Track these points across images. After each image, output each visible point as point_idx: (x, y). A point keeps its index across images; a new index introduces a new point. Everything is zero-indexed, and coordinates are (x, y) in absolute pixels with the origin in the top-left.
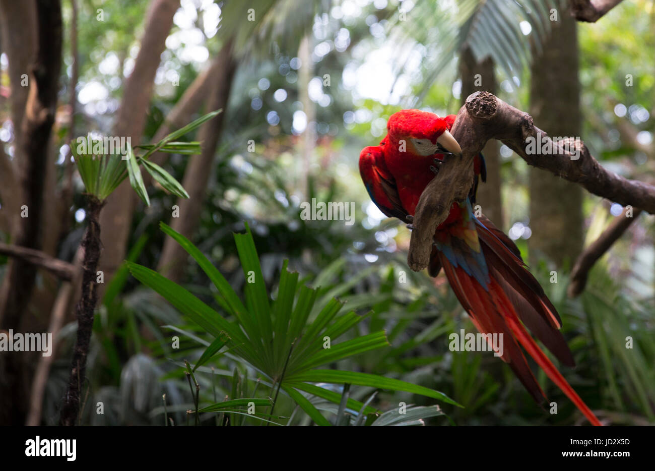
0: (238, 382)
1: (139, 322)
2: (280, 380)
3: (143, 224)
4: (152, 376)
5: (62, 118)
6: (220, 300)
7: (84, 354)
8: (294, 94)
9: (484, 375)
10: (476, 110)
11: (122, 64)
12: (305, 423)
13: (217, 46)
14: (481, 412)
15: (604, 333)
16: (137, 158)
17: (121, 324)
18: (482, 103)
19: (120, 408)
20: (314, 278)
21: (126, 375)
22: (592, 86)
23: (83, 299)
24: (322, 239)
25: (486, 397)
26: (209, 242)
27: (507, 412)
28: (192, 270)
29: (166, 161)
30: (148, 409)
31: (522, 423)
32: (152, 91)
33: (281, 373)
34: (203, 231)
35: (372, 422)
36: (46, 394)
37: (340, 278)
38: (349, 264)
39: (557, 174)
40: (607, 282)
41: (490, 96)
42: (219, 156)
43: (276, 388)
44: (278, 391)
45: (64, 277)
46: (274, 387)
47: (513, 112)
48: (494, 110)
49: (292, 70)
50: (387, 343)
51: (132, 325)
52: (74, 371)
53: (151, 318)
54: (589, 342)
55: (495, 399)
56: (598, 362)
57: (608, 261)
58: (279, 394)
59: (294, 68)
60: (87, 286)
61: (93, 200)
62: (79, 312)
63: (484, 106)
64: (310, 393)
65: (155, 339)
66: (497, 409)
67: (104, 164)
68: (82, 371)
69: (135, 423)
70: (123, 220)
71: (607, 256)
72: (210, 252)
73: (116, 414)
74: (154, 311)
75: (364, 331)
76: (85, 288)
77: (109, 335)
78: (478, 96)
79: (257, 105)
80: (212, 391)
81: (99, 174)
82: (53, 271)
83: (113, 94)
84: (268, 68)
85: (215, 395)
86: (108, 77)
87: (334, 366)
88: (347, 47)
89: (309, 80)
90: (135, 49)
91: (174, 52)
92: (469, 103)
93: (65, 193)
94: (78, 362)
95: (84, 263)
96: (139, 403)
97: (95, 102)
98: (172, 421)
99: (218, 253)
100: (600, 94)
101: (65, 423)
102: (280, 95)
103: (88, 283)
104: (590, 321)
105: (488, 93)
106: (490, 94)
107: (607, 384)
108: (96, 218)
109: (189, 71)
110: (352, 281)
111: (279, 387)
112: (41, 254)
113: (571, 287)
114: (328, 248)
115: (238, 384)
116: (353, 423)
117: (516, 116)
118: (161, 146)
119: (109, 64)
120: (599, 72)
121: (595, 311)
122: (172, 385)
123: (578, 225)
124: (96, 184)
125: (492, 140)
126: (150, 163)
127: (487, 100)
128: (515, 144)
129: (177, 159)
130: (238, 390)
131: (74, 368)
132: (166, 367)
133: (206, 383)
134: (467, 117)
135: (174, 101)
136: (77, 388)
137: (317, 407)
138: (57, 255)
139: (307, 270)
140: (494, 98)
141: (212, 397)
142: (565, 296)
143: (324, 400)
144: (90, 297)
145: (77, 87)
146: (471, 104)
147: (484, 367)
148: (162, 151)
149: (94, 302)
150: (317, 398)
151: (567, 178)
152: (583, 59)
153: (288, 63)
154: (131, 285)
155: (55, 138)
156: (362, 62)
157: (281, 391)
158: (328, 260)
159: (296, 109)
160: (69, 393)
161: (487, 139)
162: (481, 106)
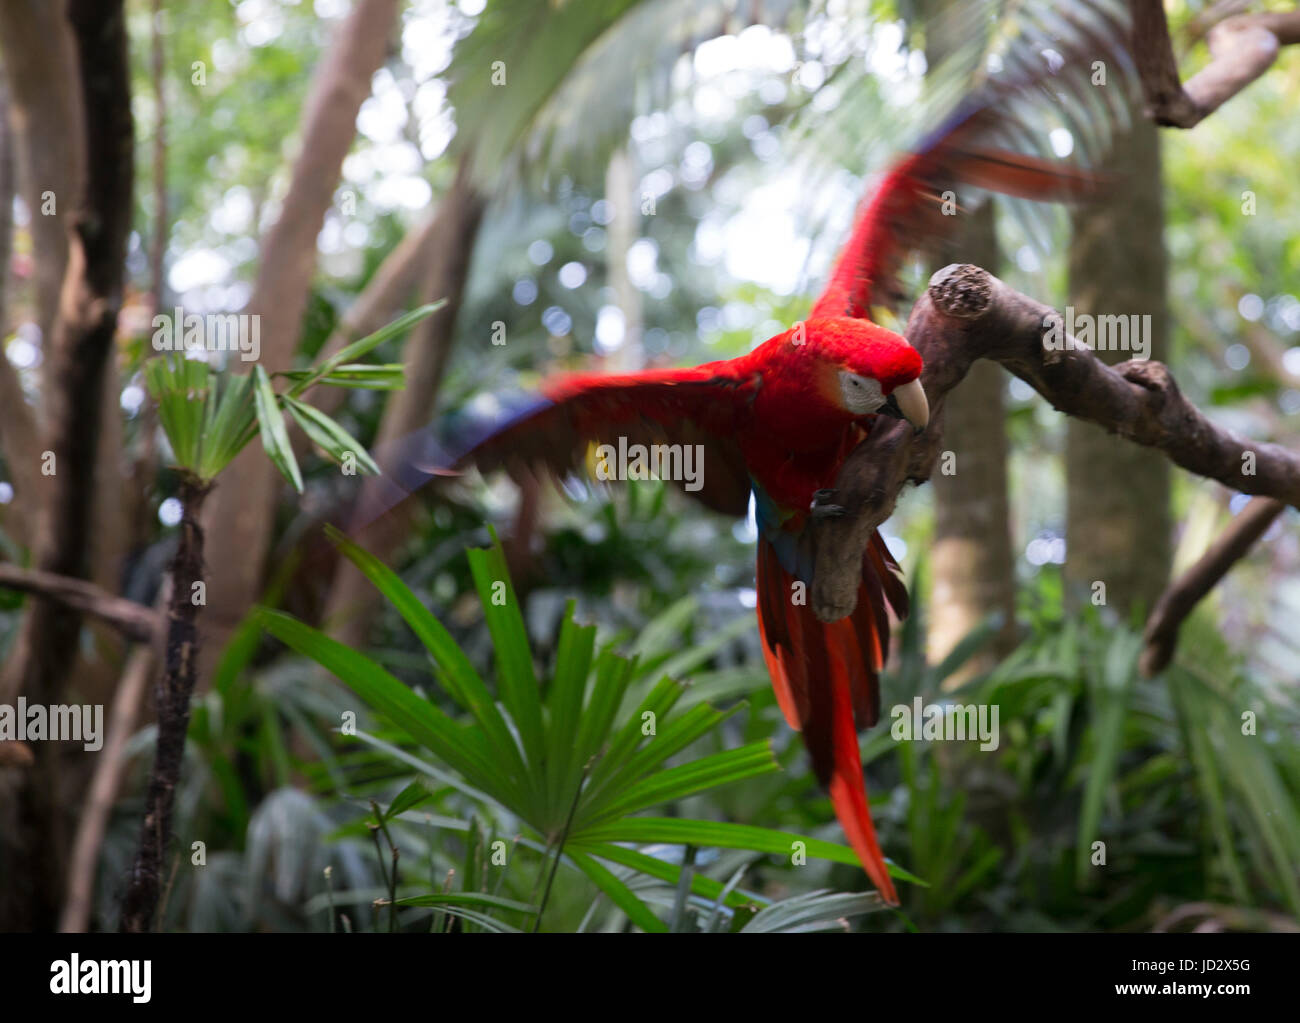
0: (477, 844)
1: (286, 724)
2: (562, 841)
3: (295, 529)
4: (312, 832)
5: (133, 319)
6: (445, 682)
7: (169, 787)
8: (599, 271)
9: (971, 832)
10: (949, 301)
11: (257, 213)
12: (614, 926)
13: (446, 175)
14: (965, 905)
15: (1210, 748)
16: (278, 396)
17: (250, 728)
18: (961, 287)
19: (246, 895)
20: (634, 635)
21: (259, 830)
22: (1194, 259)
23: (168, 677)
24: (651, 562)
25: (974, 875)
26: (426, 567)
27: (1017, 906)
28: (390, 621)
29: (340, 404)
30: (302, 898)
31: (1047, 927)
32: (315, 266)
33: (563, 826)
34: (416, 544)
35: (743, 924)
36: (100, 867)
37: (687, 637)
38: (703, 611)
39: (1113, 430)
40: (1216, 648)
41: (979, 272)
42: (448, 395)
43: (553, 855)
44: (557, 861)
45: (133, 636)
46: (548, 852)
47: (1024, 306)
48: (986, 301)
49: (595, 225)
50: (774, 765)
51: (272, 731)
52: (149, 820)
53: (311, 717)
54: (1181, 767)
55: (994, 879)
56: (1198, 807)
57: (1217, 604)
58: (560, 868)
59: (599, 222)
60: (178, 650)
61: (189, 479)
62: (160, 703)
63: (967, 294)
64: (630, 866)
65: (316, 758)
66: (997, 900)
67: (211, 408)
68: (167, 820)
69: (276, 926)
70: (255, 521)
71: (1217, 596)
72: (429, 584)
73: (236, 906)
74: (315, 702)
75: (732, 742)
76: (172, 655)
77: (227, 750)
78: (953, 273)
79: (525, 294)
80: (427, 862)
81: (202, 429)
82: (115, 623)
83: (238, 273)
84: (549, 221)
85: (434, 869)
86: (230, 238)
87: (671, 811)
88: (705, 179)
89: (630, 245)
90: (281, 184)
91: (360, 189)
92: (935, 287)
93: (140, 468)
94: (158, 802)
95: (172, 605)
96: (286, 884)
97: (204, 288)
98: (346, 921)
99: (445, 588)
100: (1209, 273)
101: (131, 923)
102: (572, 276)
103: (179, 645)
104: (1183, 724)
105: (973, 267)
106: (979, 269)
107: (1216, 850)
108: (195, 516)
109: (390, 226)
110: (710, 644)
111: (560, 851)
112: (91, 589)
113: (1145, 658)
114: (664, 579)
115: (478, 848)
116: (704, 925)
117: (1031, 314)
118: (324, 373)
119: (232, 212)
120: (1208, 229)
121: (1194, 706)
122: (352, 850)
123: (1160, 533)
124: (195, 447)
125: (982, 361)
126: (303, 407)
127: (971, 281)
128: (1027, 369)
129: (363, 401)
130: (477, 860)
131: (148, 813)
132: (340, 814)
133: (418, 845)
134: (933, 316)
135: (359, 286)
136: (155, 855)
137: (642, 896)
138: (123, 590)
139: (621, 622)
140: (985, 278)
141: (426, 874)
142: (1134, 675)
143: (658, 882)
144: (183, 672)
145: (167, 259)
146: (941, 289)
147: (971, 816)
148: (327, 383)
149: (190, 682)
150: (643, 877)
151: (1134, 439)
152: (1171, 203)
153: (587, 210)
154: (268, 653)
155: (121, 359)
156: (735, 210)
157: (564, 859)
158: (662, 601)
159: (604, 303)
160: (139, 864)
161: (972, 359)
162: (961, 292)
